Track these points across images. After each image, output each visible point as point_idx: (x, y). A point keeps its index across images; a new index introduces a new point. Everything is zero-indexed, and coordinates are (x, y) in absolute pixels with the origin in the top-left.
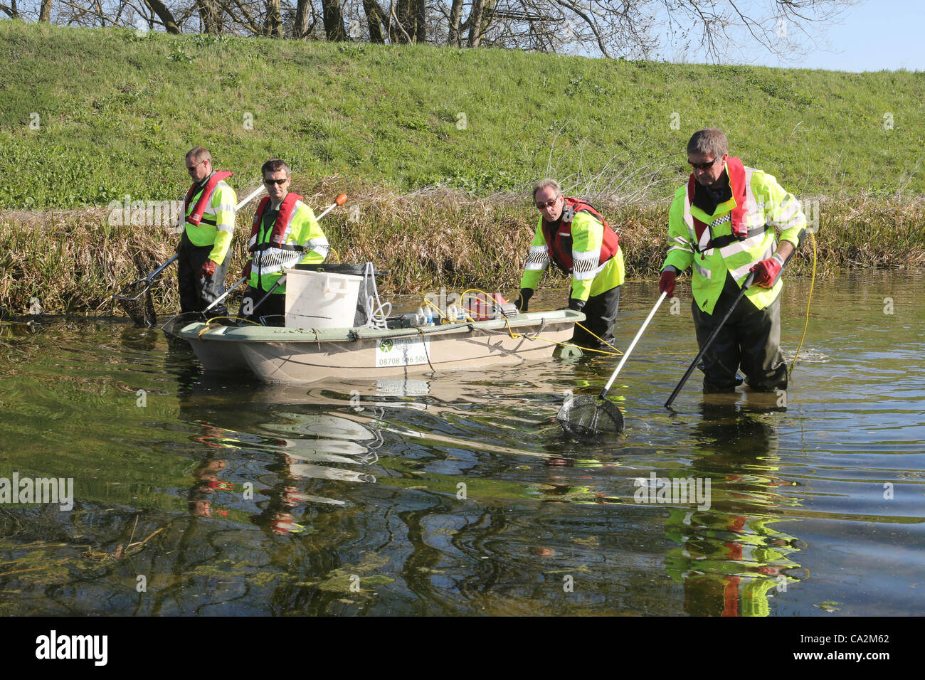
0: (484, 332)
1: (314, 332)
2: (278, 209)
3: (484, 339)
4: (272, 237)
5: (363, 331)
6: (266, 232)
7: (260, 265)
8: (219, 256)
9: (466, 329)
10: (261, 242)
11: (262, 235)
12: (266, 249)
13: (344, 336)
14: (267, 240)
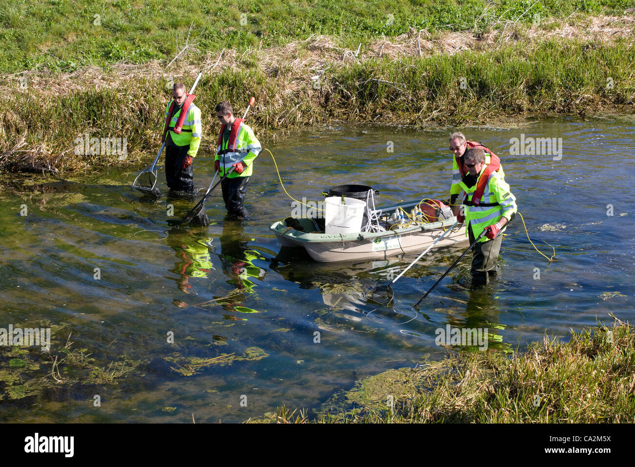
0: (429, 231)
1: (341, 237)
2: (230, 129)
3: (430, 234)
4: (229, 146)
5: (367, 235)
6: (225, 143)
7: (224, 162)
8: (193, 152)
9: (421, 230)
10: (223, 149)
11: (224, 146)
12: (226, 153)
13: (356, 237)
14: (226, 148)
